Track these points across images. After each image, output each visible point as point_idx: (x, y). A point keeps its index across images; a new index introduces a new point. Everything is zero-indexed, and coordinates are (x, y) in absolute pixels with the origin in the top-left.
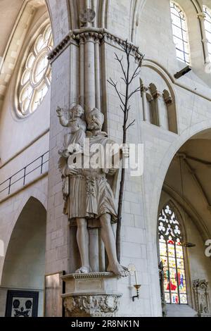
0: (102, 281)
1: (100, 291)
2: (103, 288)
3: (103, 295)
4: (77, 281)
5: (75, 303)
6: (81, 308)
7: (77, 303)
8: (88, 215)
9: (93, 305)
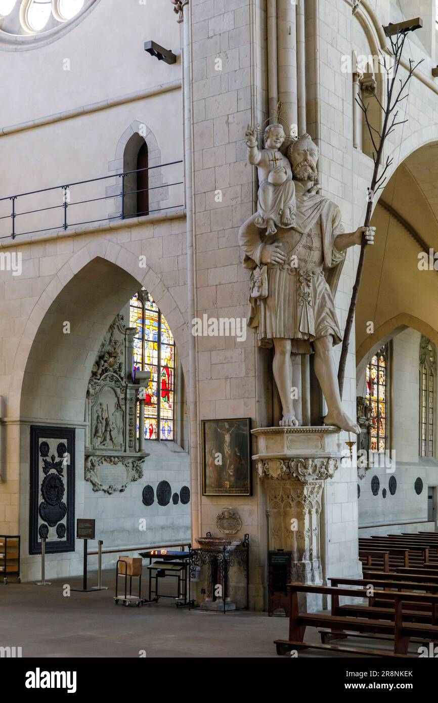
0: (322, 438)
1: (320, 453)
2: (323, 447)
3: (324, 458)
4: (288, 438)
5: (285, 468)
6: (294, 475)
7: (288, 467)
8: (300, 336)
9: (310, 470)
